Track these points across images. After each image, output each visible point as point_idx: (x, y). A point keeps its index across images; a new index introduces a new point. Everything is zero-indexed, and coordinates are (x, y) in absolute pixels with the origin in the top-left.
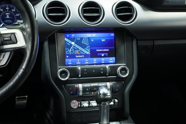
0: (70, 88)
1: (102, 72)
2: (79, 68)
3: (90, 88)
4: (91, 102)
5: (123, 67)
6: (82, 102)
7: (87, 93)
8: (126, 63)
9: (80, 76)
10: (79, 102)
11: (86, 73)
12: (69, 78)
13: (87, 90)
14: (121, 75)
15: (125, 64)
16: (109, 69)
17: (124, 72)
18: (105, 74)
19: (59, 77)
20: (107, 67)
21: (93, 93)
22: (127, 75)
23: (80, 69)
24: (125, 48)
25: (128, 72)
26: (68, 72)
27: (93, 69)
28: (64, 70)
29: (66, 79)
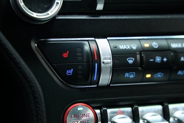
0: (65, 55)
3: (138, 56)
4: (141, 109)
6: (109, 111)
7: (127, 75)
9: (100, 7)
10: (98, 111)
12: (60, 13)
13: (131, 62)
19: (22, 4)
21: (148, 76)
29: (51, 13)
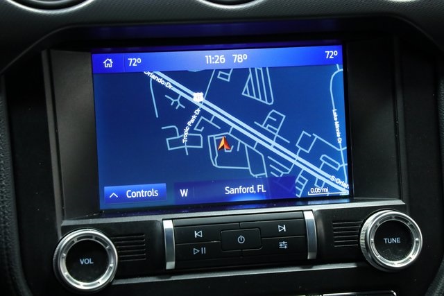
1: (283, 245)
2: (168, 225)
5: (390, 216)
8: (405, 193)
11: (204, 250)
14: (379, 257)
15: (400, 202)
16: (321, 225)
17: (397, 240)
18: (296, 255)
19: (65, 273)
20: (309, 216)
22: (413, 256)
23: (169, 231)
24: (396, 119)
25: (419, 241)
26: (111, 249)
27: (237, 226)
28: (90, 236)
29: (101, 281)
